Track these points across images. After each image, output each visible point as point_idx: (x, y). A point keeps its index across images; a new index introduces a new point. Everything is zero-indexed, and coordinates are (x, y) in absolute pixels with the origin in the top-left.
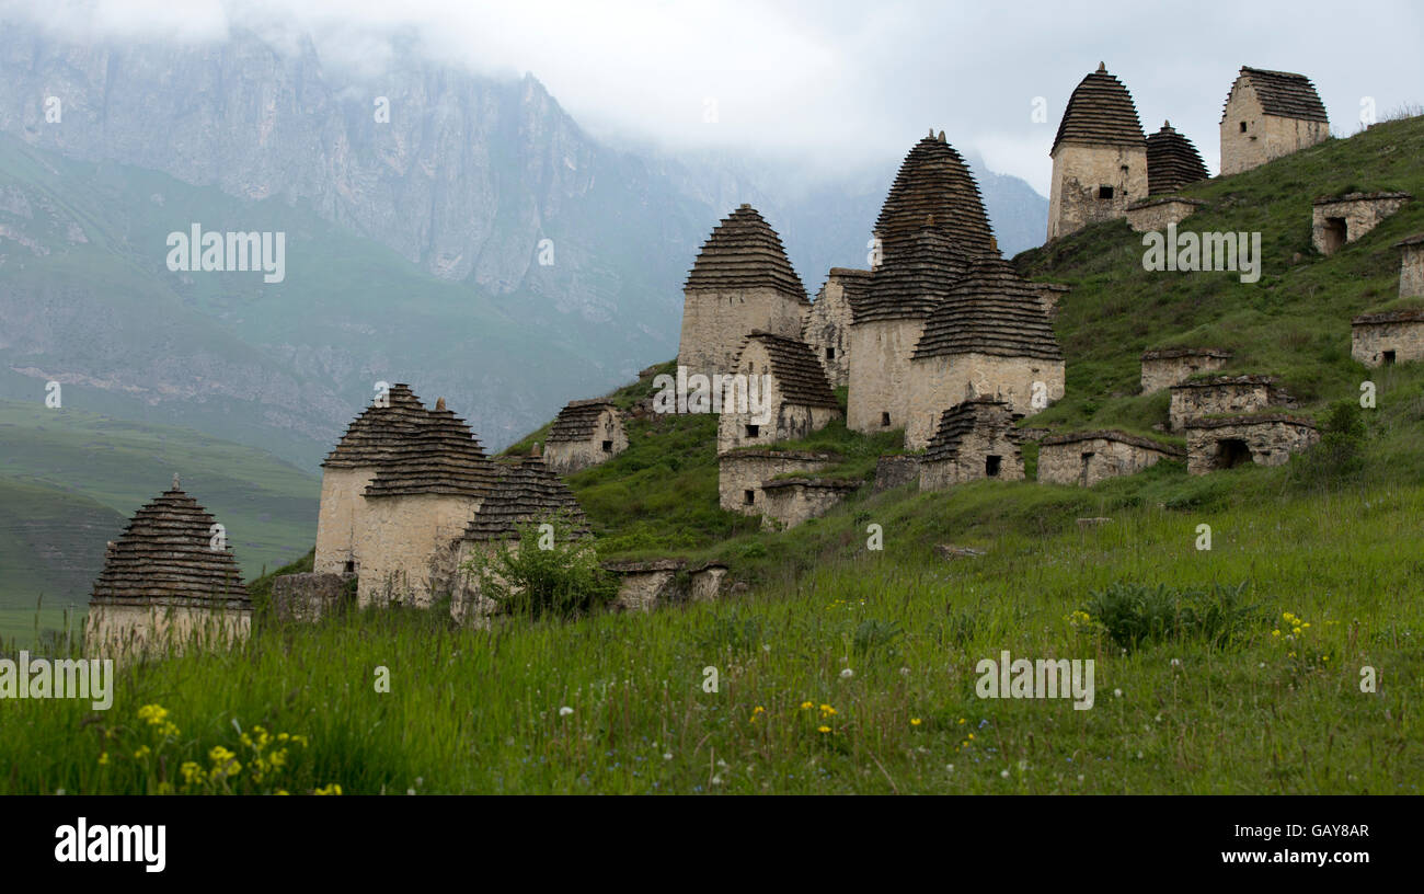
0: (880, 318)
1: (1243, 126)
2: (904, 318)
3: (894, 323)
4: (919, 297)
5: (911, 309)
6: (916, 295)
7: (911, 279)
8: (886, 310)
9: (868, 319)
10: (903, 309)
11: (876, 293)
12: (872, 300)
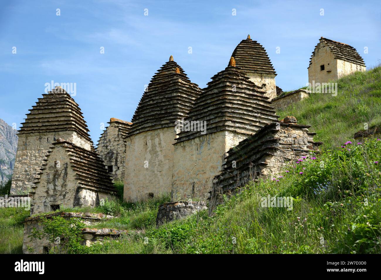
0: (146, 130)
1: (323, 68)
2: (162, 128)
3: (156, 132)
4: (174, 114)
5: (168, 122)
6: (172, 112)
7: (167, 103)
8: (150, 125)
9: (138, 132)
10: (163, 122)
11: (142, 116)
12: (141, 120)
